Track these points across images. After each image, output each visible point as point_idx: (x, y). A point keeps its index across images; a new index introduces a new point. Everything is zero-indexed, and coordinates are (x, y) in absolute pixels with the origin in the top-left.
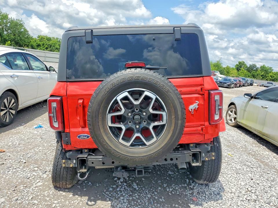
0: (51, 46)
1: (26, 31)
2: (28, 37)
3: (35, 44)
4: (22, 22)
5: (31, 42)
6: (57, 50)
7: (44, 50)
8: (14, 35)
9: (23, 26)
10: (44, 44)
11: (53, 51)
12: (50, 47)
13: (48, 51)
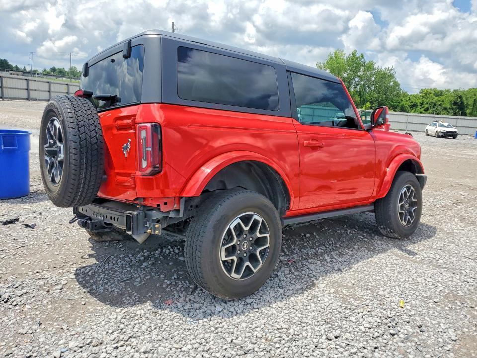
0: (435, 105)
1: (397, 84)
2: (398, 93)
3: (407, 104)
4: (392, 72)
5: (402, 101)
6: (446, 111)
7: (421, 113)
8: (379, 93)
9: (393, 77)
10: (423, 103)
11: (438, 114)
12: (434, 107)
13: (429, 113)
